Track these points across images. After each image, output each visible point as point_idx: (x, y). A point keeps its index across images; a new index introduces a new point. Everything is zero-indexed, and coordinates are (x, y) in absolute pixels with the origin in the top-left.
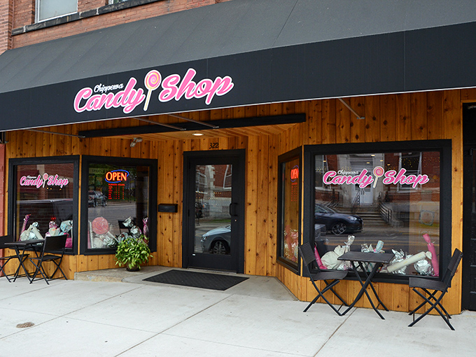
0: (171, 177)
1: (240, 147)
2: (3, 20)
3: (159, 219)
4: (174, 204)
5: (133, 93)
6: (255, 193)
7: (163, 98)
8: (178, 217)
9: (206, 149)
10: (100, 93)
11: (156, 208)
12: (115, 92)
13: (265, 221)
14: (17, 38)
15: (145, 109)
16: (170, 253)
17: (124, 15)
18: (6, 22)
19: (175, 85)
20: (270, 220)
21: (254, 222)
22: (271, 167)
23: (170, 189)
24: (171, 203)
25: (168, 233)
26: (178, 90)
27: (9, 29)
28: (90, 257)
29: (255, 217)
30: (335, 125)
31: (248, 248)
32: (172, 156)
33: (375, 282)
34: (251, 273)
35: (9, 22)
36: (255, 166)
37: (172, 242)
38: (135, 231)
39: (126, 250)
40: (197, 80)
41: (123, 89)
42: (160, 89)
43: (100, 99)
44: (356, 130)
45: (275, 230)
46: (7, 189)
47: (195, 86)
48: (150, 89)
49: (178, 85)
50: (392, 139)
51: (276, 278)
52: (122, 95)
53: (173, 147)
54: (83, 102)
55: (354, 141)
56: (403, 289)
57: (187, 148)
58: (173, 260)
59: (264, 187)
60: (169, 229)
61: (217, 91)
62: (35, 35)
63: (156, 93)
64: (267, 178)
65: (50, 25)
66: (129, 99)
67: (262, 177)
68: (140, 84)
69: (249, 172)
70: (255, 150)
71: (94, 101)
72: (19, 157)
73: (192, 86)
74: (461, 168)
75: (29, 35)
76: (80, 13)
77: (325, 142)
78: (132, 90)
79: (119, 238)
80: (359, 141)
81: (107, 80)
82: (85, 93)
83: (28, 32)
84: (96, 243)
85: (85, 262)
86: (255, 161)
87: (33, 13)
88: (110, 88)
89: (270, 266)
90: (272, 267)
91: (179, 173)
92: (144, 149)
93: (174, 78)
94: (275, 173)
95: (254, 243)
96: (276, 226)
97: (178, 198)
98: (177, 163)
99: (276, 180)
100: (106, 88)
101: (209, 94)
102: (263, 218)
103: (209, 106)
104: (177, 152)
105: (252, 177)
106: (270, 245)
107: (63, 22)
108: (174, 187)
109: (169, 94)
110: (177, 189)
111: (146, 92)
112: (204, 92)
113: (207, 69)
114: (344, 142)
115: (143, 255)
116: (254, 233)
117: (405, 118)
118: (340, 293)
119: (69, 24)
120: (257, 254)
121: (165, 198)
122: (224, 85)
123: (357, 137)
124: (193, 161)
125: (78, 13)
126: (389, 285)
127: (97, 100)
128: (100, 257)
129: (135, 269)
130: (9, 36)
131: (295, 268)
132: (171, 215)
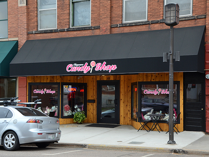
0: (92, 90)
1: (118, 79)
2: (24, 28)
3: (88, 105)
4: (93, 100)
5: (87, 67)
6: (123, 96)
7: (96, 70)
8: (95, 105)
9: (105, 80)
10: (76, 66)
11: (86, 101)
12: (81, 66)
13: (127, 105)
14: (31, 35)
15: (91, 72)
16: (92, 118)
17: (77, 33)
18: (26, 29)
19: (100, 66)
20: (128, 105)
21: (123, 106)
22: (129, 87)
23: (92, 94)
24: (92, 99)
25: (91, 111)
26: (101, 67)
27: (27, 31)
28: (64, 119)
29: (123, 104)
30: (147, 76)
31: (121, 115)
32: (92, 82)
33: (159, 123)
34: (122, 124)
35: (27, 29)
36: (123, 86)
37: (93, 114)
38: (79, 110)
39: (78, 116)
40: (106, 65)
41: (83, 66)
42: (95, 67)
43: (76, 68)
44: (153, 78)
45: (130, 109)
46: (27, 94)
47: (106, 67)
48: (92, 67)
49: (101, 66)
50: (163, 80)
51: (131, 125)
52: (83, 68)
53: (93, 78)
54: (70, 69)
55: (153, 81)
56: (167, 125)
57: (98, 79)
58: (93, 120)
59: (127, 93)
60: (92, 109)
61: (112, 69)
62: (39, 35)
63: (94, 68)
64: (127, 90)
65: (46, 32)
66: (85, 69)
67: (126, 90)
68: (89, 65)
69: (121, 88)
70: (123, 80)
71: (74, 68)
72: (33, 82)
73: (105, 67)
74: (182, 89)
75: (36, 35)
76: (59, 30)
77: (144, 81)
78: (86, 66)
79: (73, 112)
80: (154, 81)
81: (78, 62)
82: (70, 66)
83: (35, 33)
84: (66, 114)
85: (62, 121)
86: (123, 84)
87: (37, 26)
88: (79, 65)
89: (129, 121)
90: (129, 122)
91: (95, 88)
92: (82, 79)
93: (100, 64)
94: (130, 88)
95: (123, 113)
96: (130, 107)
97: (95, 97)
98: (94, 84)
99: (131, 91)
100: (78, 65)
101: (110, 69)
102: (126, 104)
103: (110, 73)
104: (94, 80)
105: (122, 90)
106: (129, 114)
107: (51, 32)
108: (93, 93)
109: (98, 68)
110: (95, 94)
111: (91, 67)
112: (108, 69)
113: (109, 62)
114: (150, 81)
115: (84, 118)
116: (123, 110)
117: (167, 74)
118: (149, 127)
119: (54, 33)
120: (124, 117)
121: (90, 97)
122: (114, 67)
123: (153, 80)
124: (100, 84)
125: (58, 29)
126: (163, 124)
127: (75, 69)
128: (67, 119)
129: (81, 123)
130: (27, 34)
131: (136, 120)
132: (92, 104)
